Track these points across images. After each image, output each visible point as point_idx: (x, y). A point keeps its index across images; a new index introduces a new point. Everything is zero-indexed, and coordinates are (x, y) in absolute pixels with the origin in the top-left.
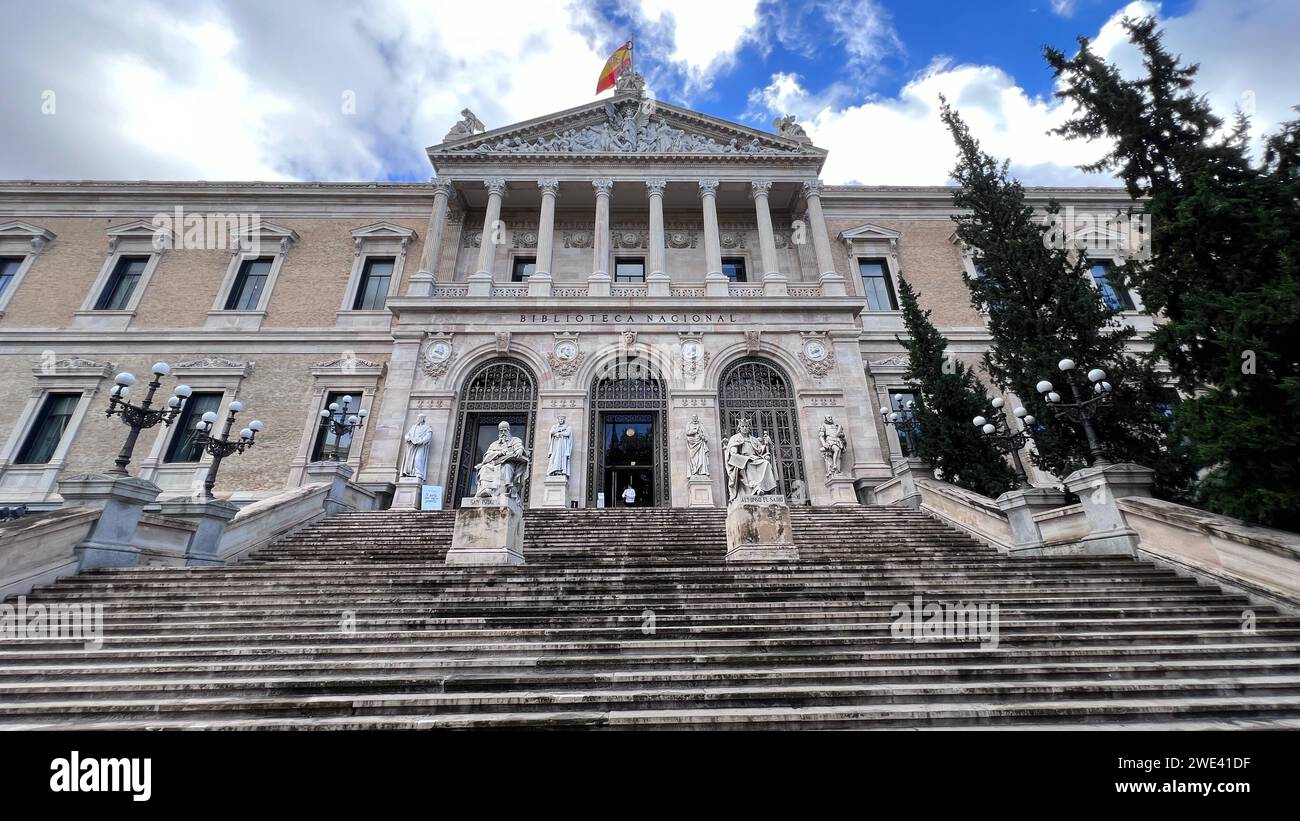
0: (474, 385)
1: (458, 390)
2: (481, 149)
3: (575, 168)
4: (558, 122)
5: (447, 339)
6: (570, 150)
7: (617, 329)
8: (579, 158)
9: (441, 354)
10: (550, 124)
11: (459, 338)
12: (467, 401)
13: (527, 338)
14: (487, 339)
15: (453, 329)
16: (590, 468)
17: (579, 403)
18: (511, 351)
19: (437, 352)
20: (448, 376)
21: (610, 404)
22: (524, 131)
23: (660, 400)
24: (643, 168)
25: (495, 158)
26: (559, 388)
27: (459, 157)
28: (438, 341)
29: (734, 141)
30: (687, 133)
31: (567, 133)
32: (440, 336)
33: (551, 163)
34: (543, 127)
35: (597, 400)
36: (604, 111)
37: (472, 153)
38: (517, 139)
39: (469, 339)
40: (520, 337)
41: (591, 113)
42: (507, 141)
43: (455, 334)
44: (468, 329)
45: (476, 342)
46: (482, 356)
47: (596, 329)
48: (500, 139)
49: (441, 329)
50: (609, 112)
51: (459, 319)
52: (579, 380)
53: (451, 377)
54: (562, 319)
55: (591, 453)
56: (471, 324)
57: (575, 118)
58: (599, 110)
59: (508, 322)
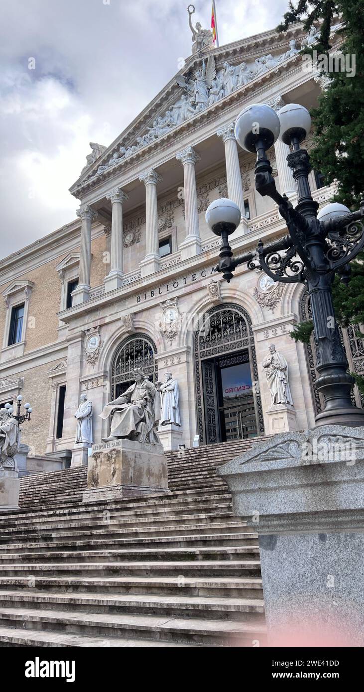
0: (118, 362)
1: (108, 369)
2: (99, 172)
3: (164, 150)
4: (146, 117)
5: (96, 332)
6: (156, 137)
7: (205, 283)
8: (163, 141)
9: (95, 344)
10: (141, 123)
11: (104, 328)
12: (115, 376)
13: (144, 314)
14: (120, 324)
15: (99, 323)
16: (199, 412)
17: (184, 358)
18: (136, 328)
19: (92, 343)
20: (100, 360)
21: (209, 353)
22: (125, 140)
23: (249, 337)
24: (214, 121)
25: (109, 174)
26: (169, 349)
27: (88, 186)
28: (91, 336)
29: (292, 43)
30: (248, 62)
31: (154, 123)
32: (92, 331)
33: (146, 156)
34: (137, 128)
35: (199, 351)
36: (178, 86)
37: (94, 179)
38: (122, 149)
39: (110, 326)
40: (139, 315)
41: (168, 94)
42: (115, 155)
43: (101, 326)
44: (107, 320)
45: (113, 328)
46: (119, 338)
47: (188, 289)
48: (110, 157)
49: (92, 325)
50: (183, 85)
51: (101, 314)
52: (182, 338)
53: (102, 361)
54: (164, 290)
55: (198, 399)
56: (108, 315)
57: (158, 106)
58: (173, 88)
59: (129, 306)
